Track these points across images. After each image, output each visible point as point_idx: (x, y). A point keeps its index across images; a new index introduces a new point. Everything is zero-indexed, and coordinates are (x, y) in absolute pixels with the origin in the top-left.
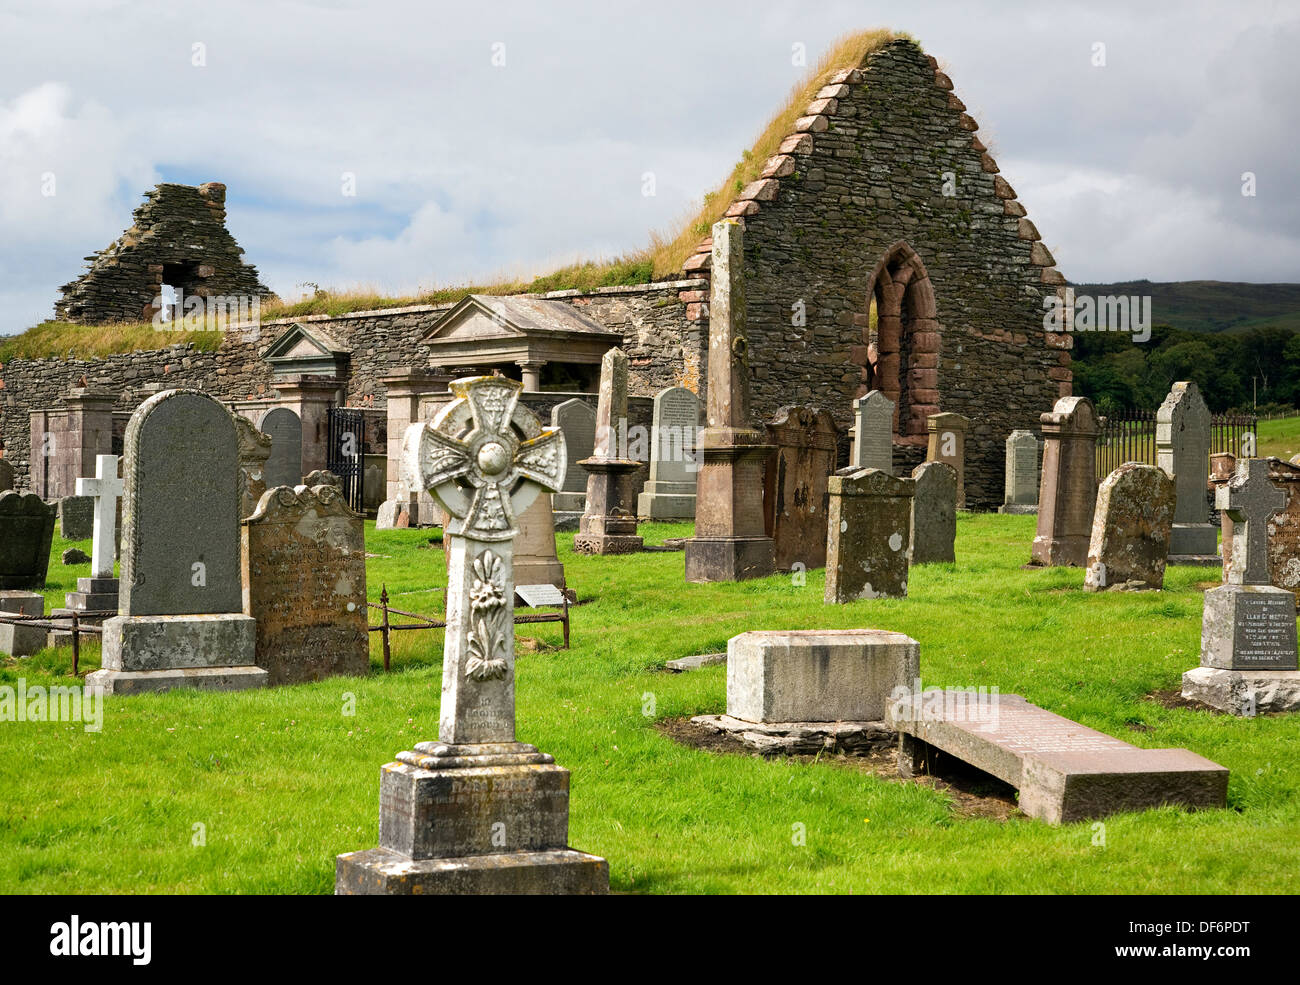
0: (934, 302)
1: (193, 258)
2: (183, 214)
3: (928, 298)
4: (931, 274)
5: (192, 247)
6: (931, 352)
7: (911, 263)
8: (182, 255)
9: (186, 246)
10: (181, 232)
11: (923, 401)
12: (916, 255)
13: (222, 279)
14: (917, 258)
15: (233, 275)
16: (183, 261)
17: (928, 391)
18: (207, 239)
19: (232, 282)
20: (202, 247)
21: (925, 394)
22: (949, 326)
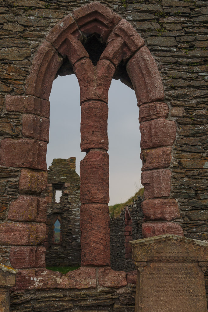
0: (158, 78)
1: (62, 181)
2: (60, 168)
3: (149, 73)
4: (149, 42)
5: (62, 177)
6: (161, 146)
7: (117, 32)
8: (58, 180)
9: (60, 177)
10: (59, 173)
11: (152, 217)
12: (123, 20)
13: (73, 187)
14: (124, 24)
15: (77, 186)
16: (59, 182)
17: (157, 201)
18: (68, 175)
19: (76, 188)
20: (65, 177)
21: (154, 206)
22: (188, 109)
